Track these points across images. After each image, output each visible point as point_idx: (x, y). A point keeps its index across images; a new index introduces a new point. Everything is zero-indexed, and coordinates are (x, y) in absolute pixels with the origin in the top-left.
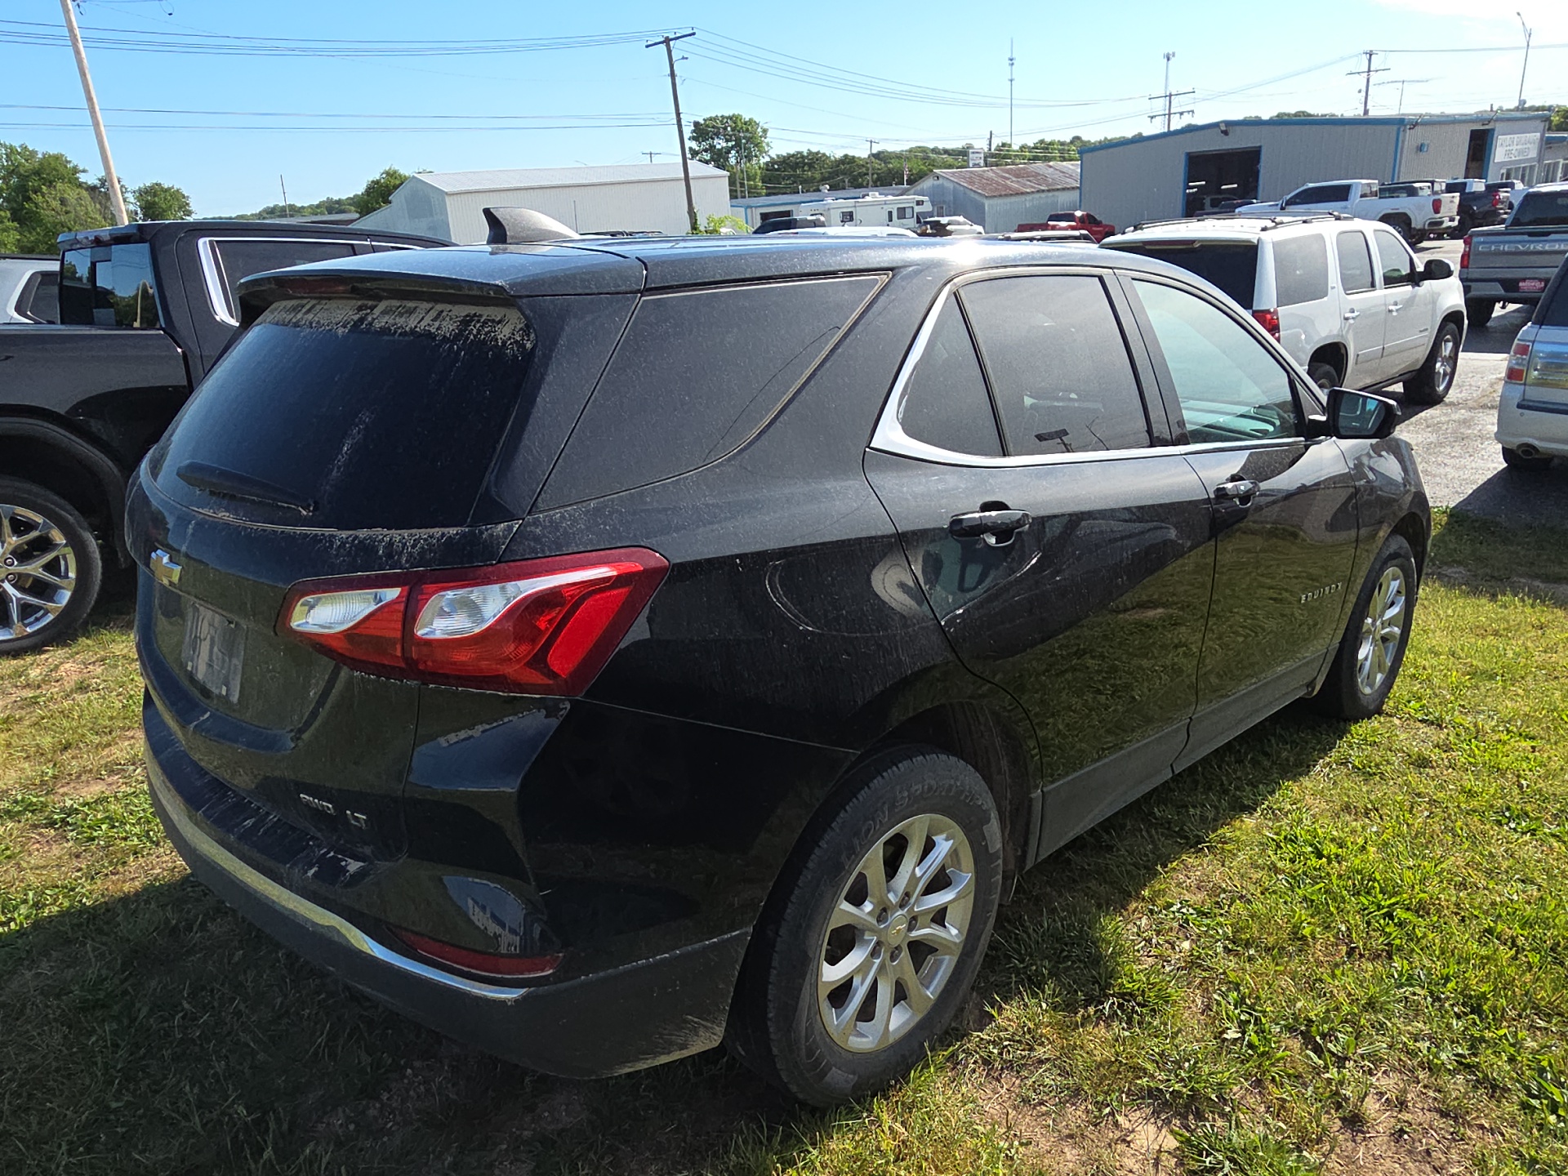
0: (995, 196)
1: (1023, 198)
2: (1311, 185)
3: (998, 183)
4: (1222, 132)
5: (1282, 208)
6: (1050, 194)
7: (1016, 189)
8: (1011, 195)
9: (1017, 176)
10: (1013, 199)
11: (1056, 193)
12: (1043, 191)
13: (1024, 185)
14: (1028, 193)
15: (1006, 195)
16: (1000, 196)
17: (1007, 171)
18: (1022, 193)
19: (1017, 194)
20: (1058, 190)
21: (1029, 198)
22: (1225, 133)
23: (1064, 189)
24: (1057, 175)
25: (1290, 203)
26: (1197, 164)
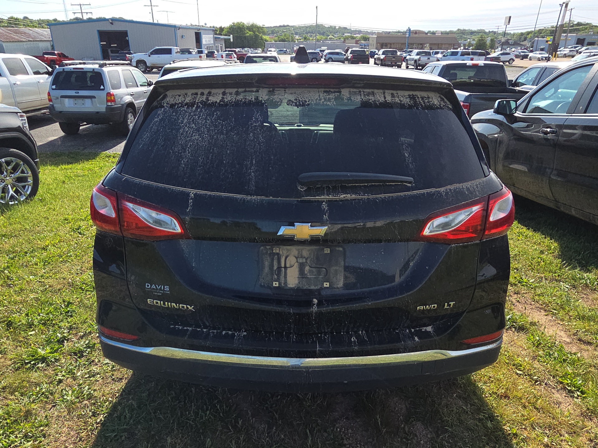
0: (7, 42)
1: (21, 44)
2: (157, 48)
3: (7, 36)
4: (111, 23)
5: (149, 56)
6: (35, 43)
7: (17, 39)
8: (16, 41)
9: (14, 32)
10: (15, 44)
11: (37, 43)
12: (31, 41)
13: (20, 37)
14: (23, 41)
15: (13, 41)
16: (10, 42)
17: (10, 30)
18: (21, 41)
19: (18, 41)
20: (38, 41)
21: (24, 43)
22: (112, 23)
23: (41, 41)
24: (35, 34)
25: (152, 53)
26: (104, 35)
